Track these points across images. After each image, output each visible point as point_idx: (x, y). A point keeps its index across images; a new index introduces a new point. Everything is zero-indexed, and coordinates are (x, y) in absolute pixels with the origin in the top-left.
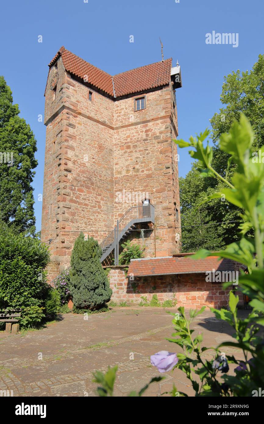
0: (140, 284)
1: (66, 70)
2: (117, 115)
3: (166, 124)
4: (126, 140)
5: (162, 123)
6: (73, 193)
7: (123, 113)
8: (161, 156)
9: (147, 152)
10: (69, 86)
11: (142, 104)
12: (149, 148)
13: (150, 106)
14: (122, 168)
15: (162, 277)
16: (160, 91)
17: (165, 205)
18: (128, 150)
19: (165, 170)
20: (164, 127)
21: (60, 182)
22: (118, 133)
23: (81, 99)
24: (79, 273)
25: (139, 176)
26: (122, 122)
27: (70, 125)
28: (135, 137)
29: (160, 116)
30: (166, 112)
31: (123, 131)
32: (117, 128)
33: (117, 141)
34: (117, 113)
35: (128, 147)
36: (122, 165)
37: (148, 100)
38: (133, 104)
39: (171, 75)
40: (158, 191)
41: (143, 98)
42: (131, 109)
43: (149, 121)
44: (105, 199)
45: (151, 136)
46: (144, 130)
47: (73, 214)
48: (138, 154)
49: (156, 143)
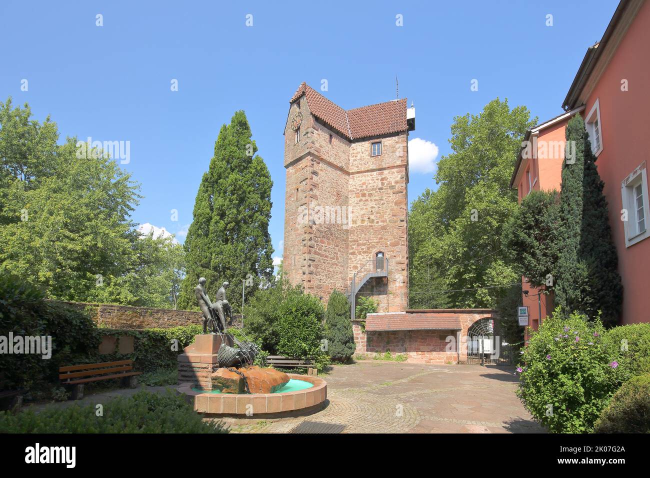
0: (374, 338)
1: (311, 113)
2: (353, 159)
3: (401, 174)
4: (362, 187)
5: (397, 173)
6: (317, 245)
7: (359, 157)
8: (395, 207)
9: (382, 202)
10: (314, 130)
11: (379, 149)
12: (384, 198)
13: (386, 153)
14: (358, 217)
15: (395, 333)
16: (396, 137)
17: (399, 259)
18: (364, 199)
19: (399, 223)
20: (400, 176)
21: (305, 233)
22: (353, 178)
23: (323, 143)
24: (333, 327)
25: (374, 227)
26: (358, 167)
27: (315, 173)
28: (371, 185)
29: (396, 165)
30: (402, 161)
31: (359, 177)
32: (353, 173)
33: (352, 188)
34: (353, 157)
35: (364, 195)
36: (357, 214)
37: (384, 146)
38: (370, 148)
39: (408, 118)
40: (393, 245)
41: (380, 142)
42: (367, 153)
43: (384, 169)
44: (342, 250)
45: (387, 185)
46: (380, 178)
47: (316, 267)
48: (373, 204)
49: (391, 193)
